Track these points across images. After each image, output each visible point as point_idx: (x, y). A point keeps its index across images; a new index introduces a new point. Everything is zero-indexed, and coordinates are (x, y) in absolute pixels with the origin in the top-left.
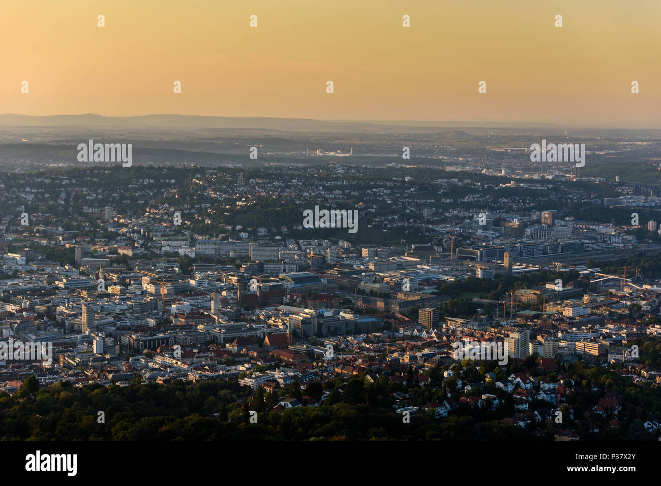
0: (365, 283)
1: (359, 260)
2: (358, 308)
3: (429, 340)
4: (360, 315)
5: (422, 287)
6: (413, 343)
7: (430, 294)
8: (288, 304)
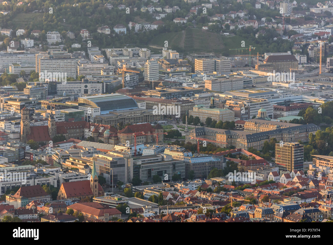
0: (199, 108)
1: (191, 75)
2: (189, 143)
3: (289, 187)
4: (193, 153)
5: (278, 113)
6: (267, 191)
7: (292, 122)
8: (91, 139)
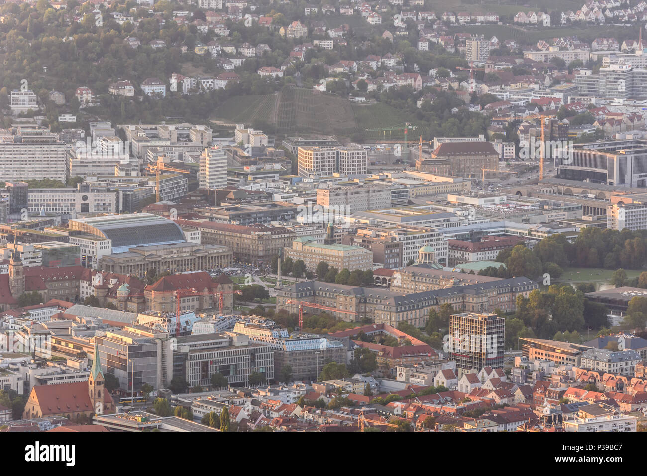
0: (304, 244)
1: (291, 180)
2: (283, 312)
3: (476, 400)
4: (289, 332)
5: (458, 254)
6: (432, 407)
7: (482, 273)
8: (93, 302)
